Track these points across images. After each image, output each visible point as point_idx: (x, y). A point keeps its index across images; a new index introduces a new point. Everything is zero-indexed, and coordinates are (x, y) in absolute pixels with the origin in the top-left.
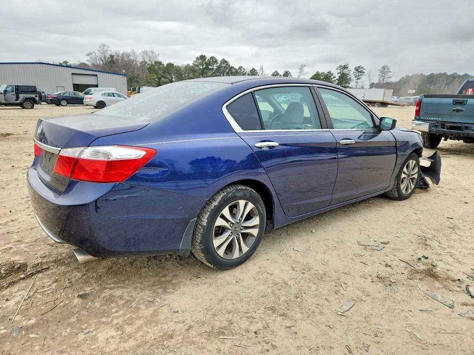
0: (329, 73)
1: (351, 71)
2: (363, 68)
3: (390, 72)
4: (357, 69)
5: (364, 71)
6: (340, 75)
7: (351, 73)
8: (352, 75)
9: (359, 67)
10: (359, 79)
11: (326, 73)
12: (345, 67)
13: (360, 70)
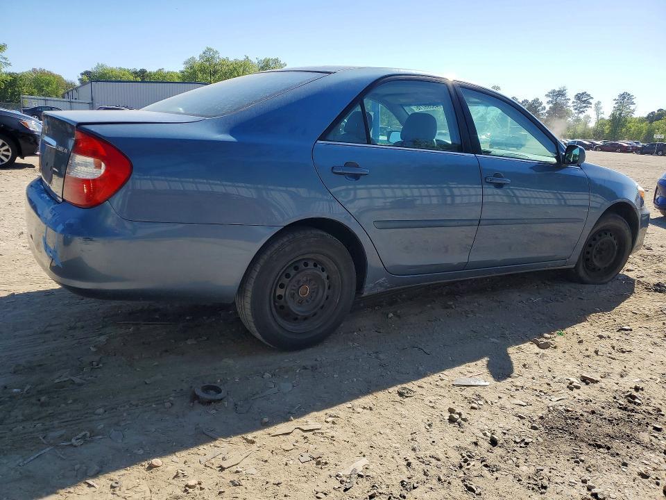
0: (536, 101)
1: (569, 99)
2: (589, 95)
3: (633, 103)
4: (578, 97)
5: (591, 101)
6: (551, 105)
7: (570, 103)
8: (571, 105)
9: (583, 94)
10: (582, 112)
11: (530, 101)
12: (561, 93)
13: (583, 99)
